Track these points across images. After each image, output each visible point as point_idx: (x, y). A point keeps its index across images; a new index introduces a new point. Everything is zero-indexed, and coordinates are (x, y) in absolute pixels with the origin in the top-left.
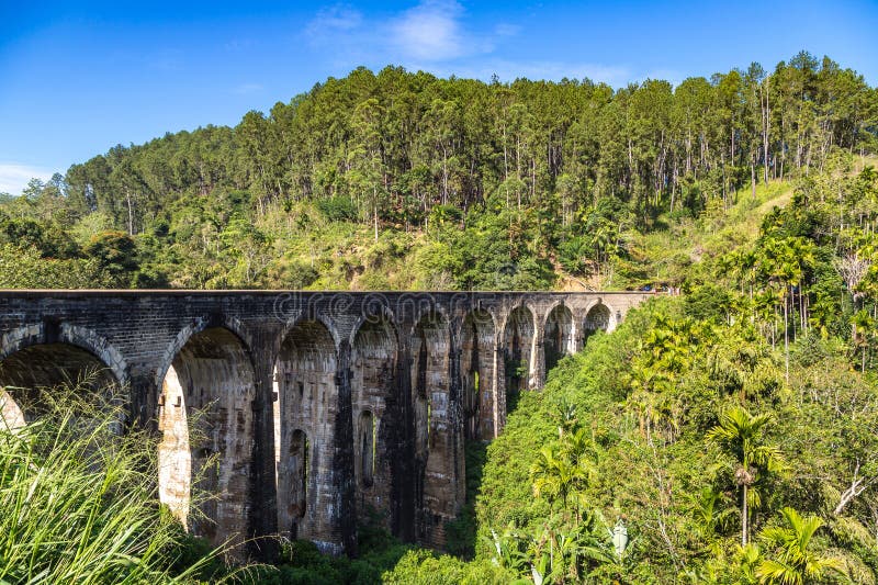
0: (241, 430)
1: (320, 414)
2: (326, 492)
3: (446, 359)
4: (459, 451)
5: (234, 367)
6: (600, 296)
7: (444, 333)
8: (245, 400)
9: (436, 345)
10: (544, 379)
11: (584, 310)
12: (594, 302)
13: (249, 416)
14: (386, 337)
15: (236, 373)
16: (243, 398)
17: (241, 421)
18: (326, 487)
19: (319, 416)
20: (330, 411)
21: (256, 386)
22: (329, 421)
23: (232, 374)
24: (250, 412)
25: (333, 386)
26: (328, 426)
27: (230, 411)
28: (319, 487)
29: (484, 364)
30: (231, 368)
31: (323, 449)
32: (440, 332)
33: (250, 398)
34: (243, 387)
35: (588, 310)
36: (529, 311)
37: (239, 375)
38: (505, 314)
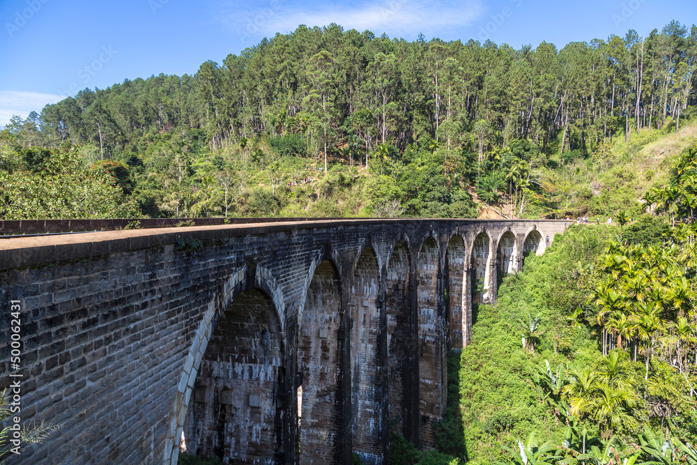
0: (325, 358)
1: (360, 335)
2: (368, 407)
3: (434, 280)
4: (444, 359)
5: (319, 296)
6: (535, 223)
7: (433, 256)
8: (329, 328)
9: (425, 267)
10: (496, 294)
11: (524, 235)
12: (531, 229)
13: (333, 345)
14: (399, 261)
15: (320, 302)
16: (327, 326)
17: (325, 349)
18: (367, 402)
19: (360, 336)
20: (371, 332)
21: (341, 315)
22: (370, 341)
23: (316, 303)
24: (335, 341)
25: (375, 309)
26: (370, 346)
27: (313, 340)
28: (360, 402)
29: (454, 282)
30: (315, 297)
31: (364, 367)
32: (429, 255)
33: (334, 327)
34: (327, 317)
35: (526, 235)
36: (487, 236)
37: (324, 303)
38: (473, 238)
